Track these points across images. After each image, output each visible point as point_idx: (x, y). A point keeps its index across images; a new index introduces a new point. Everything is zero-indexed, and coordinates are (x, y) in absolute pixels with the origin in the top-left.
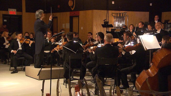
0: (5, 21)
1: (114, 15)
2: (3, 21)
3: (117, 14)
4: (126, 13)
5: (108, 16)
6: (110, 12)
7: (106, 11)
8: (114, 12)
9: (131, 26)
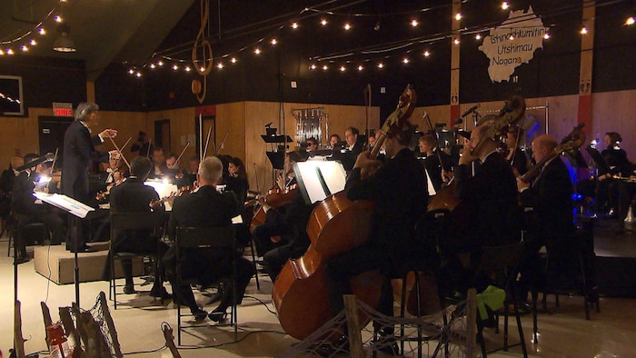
0: (46, 131)
1: (296, 113)
2: (41, 132)
3: (303, 111)
4: (323, 108)
5: (282, 116)
6: (288, 106)
7: (277, 104)
8: (295, 105)
9: (333, 138)
